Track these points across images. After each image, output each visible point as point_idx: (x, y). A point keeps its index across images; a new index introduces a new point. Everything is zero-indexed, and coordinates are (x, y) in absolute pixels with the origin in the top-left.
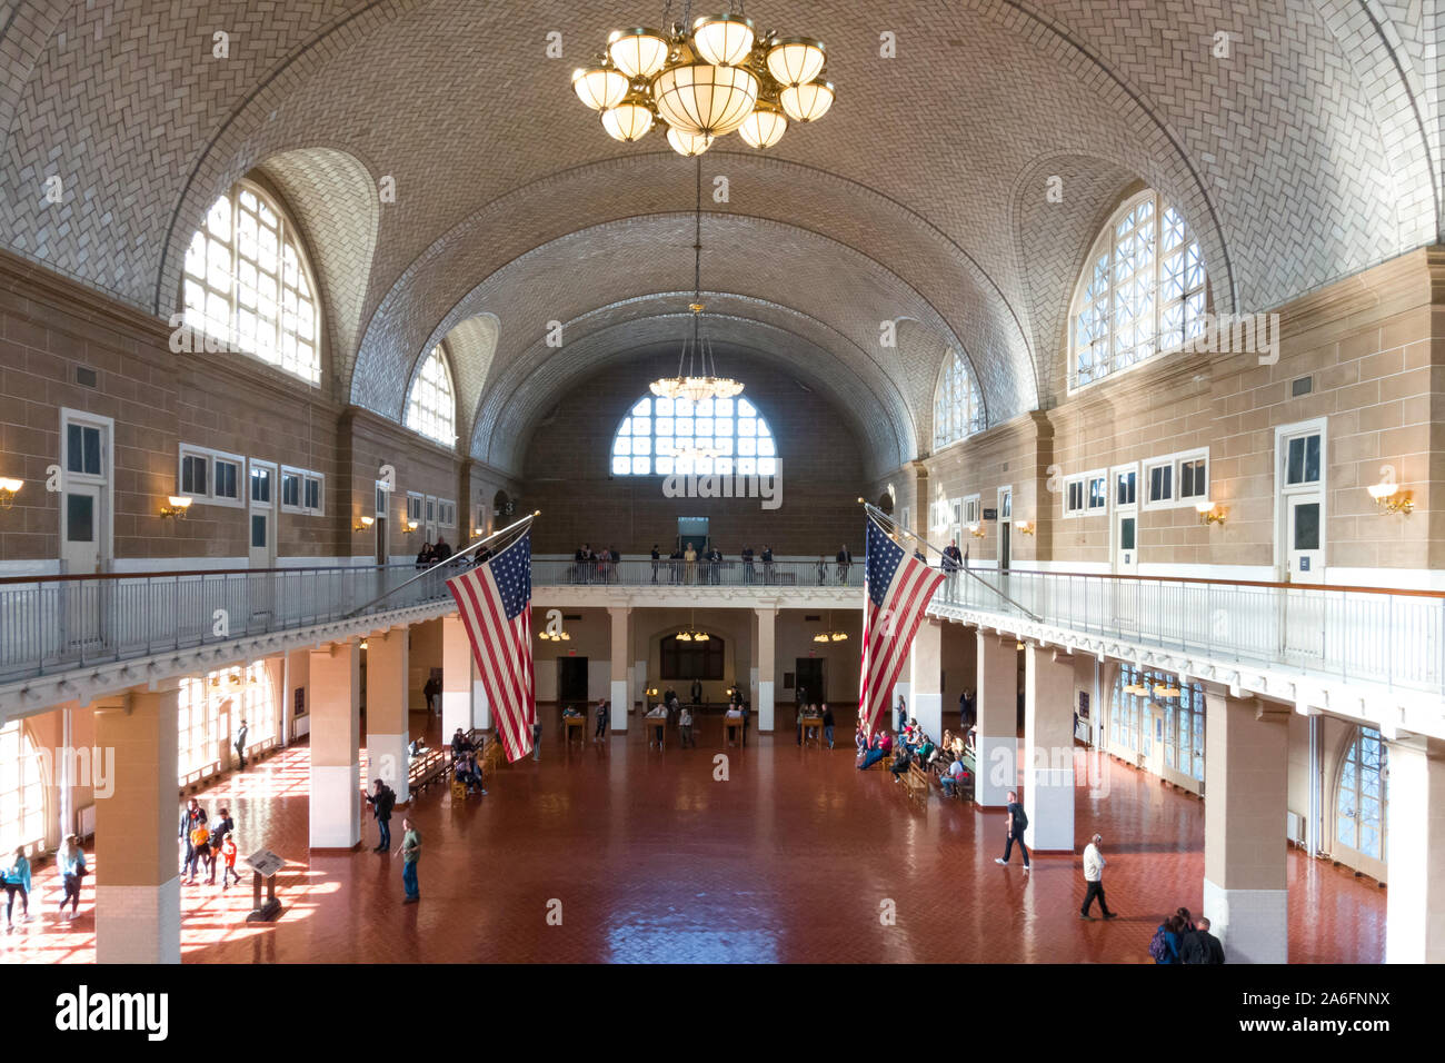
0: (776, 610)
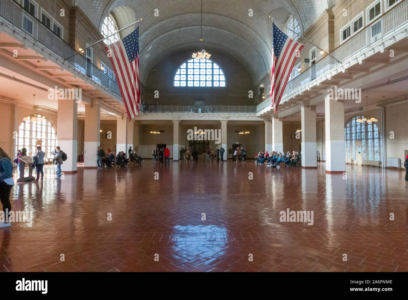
0: (226, 121)
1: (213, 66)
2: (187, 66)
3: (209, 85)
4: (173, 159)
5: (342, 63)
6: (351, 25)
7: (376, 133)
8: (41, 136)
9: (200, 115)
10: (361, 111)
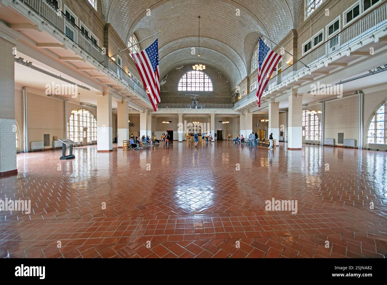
0: (215, 114)
1: (204, 76)
2: (187, 76)
3: (202, 89)
4: (178, 140)
5: (309, 68)
6: (312, 40)
7: (317, 122)
8: (87, 125)
9: (197, 110)
10: (306, 107)
